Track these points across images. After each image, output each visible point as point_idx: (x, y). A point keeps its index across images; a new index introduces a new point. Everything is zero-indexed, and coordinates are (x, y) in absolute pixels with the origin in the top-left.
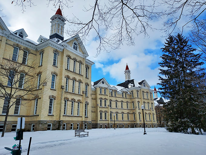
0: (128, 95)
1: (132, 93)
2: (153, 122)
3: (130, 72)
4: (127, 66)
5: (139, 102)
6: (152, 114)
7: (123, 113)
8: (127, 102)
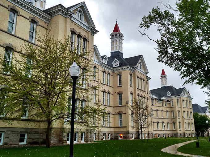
0: (168, 104)
1: (171, 101)
2: (192, 131)
3: (167, 77)
4: (163, 70)
5: (179, 111)
6: (191, 123)
7: (163, 123)
8: (167, 111)
